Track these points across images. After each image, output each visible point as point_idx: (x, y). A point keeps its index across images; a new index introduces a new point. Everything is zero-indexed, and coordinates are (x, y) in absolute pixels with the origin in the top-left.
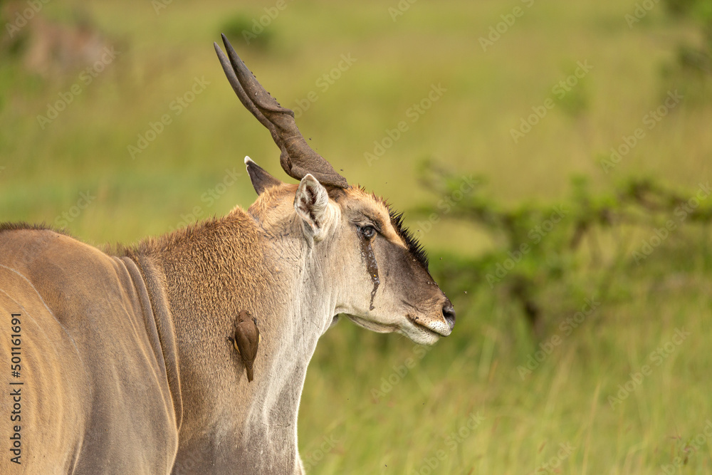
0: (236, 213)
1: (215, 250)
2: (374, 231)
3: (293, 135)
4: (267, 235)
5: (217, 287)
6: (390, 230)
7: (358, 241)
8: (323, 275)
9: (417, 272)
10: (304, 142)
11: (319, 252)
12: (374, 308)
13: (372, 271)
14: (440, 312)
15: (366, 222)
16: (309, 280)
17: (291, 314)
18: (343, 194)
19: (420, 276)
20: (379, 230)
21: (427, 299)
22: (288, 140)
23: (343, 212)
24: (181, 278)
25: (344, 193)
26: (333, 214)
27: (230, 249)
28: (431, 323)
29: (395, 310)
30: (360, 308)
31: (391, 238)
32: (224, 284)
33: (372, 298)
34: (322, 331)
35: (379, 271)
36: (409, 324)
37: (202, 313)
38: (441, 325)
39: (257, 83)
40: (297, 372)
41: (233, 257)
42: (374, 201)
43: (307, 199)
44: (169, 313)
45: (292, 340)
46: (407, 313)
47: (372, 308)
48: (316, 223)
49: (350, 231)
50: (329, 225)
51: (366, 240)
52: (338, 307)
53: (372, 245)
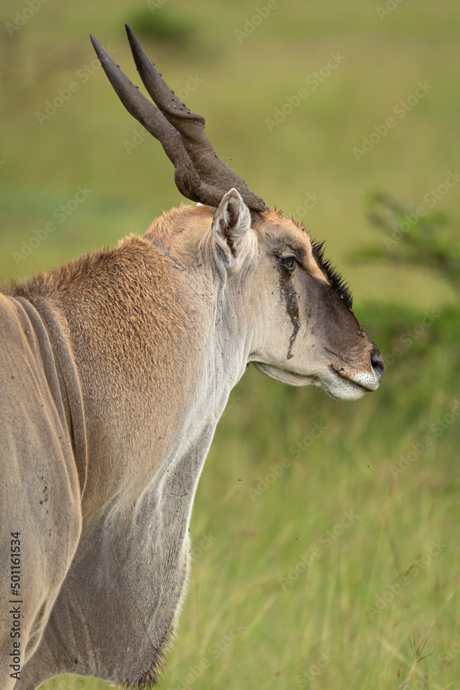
0: (133, 241)
1: (120, 287)
2: (295, 264)
3: (203, 147)
4: (177, 266)
5: (128, 333)
6: (312, 262)
7: (276, 275)
8: (237, 315)
9: (341, 313)
10: (216, 157)
11: (231, 287)
12: (292, 356)
13: (293, 312)
14: (368, 361)
15: (287, 253)
16: (222, 320)
17: (206, 363)
18: (259, 218)
19: (345, 320)
20: (300, 261)
21: (352, 346)
22: (198, 153)
23: (260, 240)
24: (86, 323)
25: (262, 217)
26: (250, 241)
27: (136, 284)
28: (356, 376)
29: (316, 359)
30: (276, 356)
31: (313, 272)
32: (134, 328)
33: (291, 343)
34: (234, 383)
35: (300, 311)
36: (332, 376)
37: (113, 363)
38: (367, 377)
39: (164, 84)
40: (205, 431)
41: (141, 296)
42: (295, 227)
43: (226, 221)
44: (75, 366)
45: (205, 394)
46: (330, 363)
47: (290, 356)
48: (233, 252)
49: (269, 263)
50: (245, 255)
51: (286, 274)
52: (253, 354)
53: (293, 280)
